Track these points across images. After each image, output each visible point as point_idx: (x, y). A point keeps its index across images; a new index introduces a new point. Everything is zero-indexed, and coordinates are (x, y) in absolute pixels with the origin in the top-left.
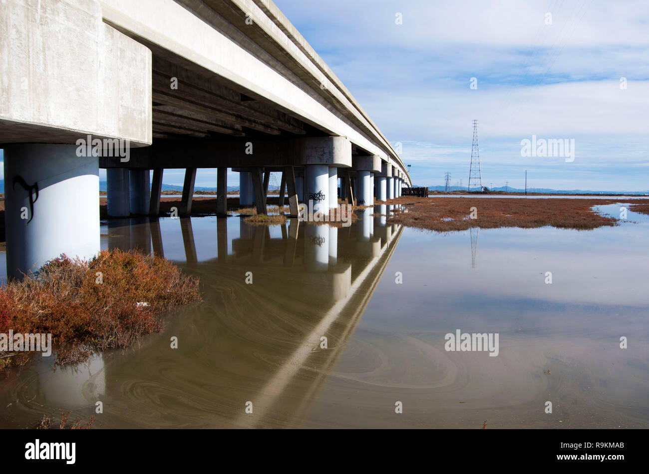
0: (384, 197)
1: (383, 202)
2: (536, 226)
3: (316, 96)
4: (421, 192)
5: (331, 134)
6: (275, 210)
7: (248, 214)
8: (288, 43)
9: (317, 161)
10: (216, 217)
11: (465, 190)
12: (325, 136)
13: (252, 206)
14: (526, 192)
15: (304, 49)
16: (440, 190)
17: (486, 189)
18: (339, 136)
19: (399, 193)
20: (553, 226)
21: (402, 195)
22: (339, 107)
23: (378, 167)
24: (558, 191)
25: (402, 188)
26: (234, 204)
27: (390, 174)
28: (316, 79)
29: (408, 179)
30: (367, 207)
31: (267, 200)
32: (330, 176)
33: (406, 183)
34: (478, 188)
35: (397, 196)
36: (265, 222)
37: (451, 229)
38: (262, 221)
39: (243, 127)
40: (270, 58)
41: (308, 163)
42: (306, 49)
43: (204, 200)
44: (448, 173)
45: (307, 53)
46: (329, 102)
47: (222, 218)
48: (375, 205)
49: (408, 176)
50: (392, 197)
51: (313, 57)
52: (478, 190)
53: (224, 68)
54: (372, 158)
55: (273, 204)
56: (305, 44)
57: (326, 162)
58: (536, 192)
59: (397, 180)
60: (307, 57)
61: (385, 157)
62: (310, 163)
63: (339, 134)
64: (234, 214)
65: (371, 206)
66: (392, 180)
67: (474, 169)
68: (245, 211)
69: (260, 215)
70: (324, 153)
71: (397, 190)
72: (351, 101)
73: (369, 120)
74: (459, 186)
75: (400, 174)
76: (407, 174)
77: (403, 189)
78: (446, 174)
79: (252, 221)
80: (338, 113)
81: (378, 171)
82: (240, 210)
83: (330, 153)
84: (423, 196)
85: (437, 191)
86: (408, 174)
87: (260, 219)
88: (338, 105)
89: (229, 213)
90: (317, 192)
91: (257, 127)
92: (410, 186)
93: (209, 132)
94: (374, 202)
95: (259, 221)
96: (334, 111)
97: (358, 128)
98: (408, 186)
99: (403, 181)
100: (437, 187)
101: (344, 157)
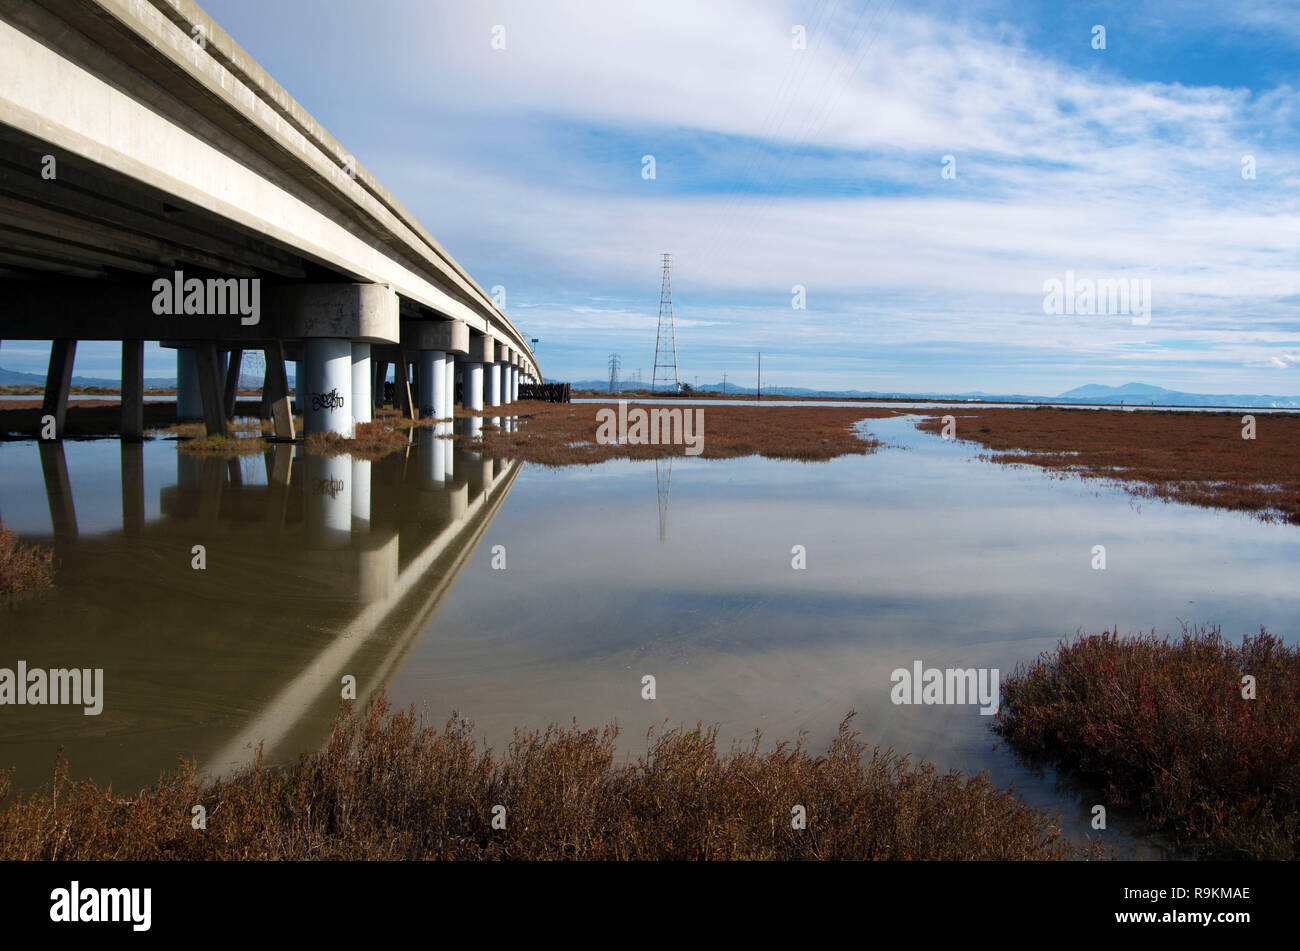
0: (478, 403)
1: (476, 413)
2: (730, 456)
3: (321, 206)
4: (556, 393)
5: (356, 278)
6: (249, 428)
7: (190, 435)
8: (256, 107)
9: (326, 331)
10: (119, 441)
11: (647, 389)
12: (344, 284)
13: (199, 420)
14: (759, 395)
15: (292, 117)
16: (598, 389)
17: (686, 387)
18: (372, 282)
19: (512, 395)
20: (762, 455)
21: (519, 398)
22: (373, 227)
23: (462, 343)
24: (820, 393)
25: (520, 385)
26: (163, 416)
27: (490, 356)
28: (318, 175)
29: (532, 367)
30: (439, 421)
31: (236, 407)
32: (354, 361)
33: (530, 376)
34: (672, 386)
35: (508, 401)
36: (220, 450)
37: (573, 462)
38: (214, 449)
39: (177, 261)
40: (219, 134)
41: (310, 335)
42: (294, 116)
43: (99, 408)
44: (615, 356)
45: (298, 123)
46: (350, 217)
47: (132, 444)
48: (455, 417)
49: (533, 362)
50: (497, 402)
51: (312, 133)
52: (671, 390)
53: (116, 153)
54: (451, 326)
55: (250, 414)
56: (293, 108)
57: (347, 333)
58: (781, 393)
59: (509, 370)
60: (300, 131)
61: (480, 323)
62: (315, 335)
63: (372, 279)
64: (160, 435)
65: (448, 420)
66: (497, 370)
67: (664, 349)
68: (185, 429)
69: (211, 438)
70: (343, 316)
71: (507, 389)
72: (398, 216)
73: (440, 252)
74: (636, 381)
75: (515, 356)
76: (530, 358)
77: (521, 387)
78: (611, 359)
79: (193, 449)
80: (372, 238)
81: (462, 352)
82: (174, 427)
83: (353, 315)
84: (559, 401)
85: (591, 391)
86: (534, 356)
87: (210, 444)
88: (368, 223)
89: (151, 433)
90: (328, 391)
91: (205, 261)
92: (538, 382)
93: (106, 268)
94: (454, 413)
95: (207, 449)
96: (363, 233)
97: (416, 268)
98: (535, 381)
99: (522, 372)
100: (593, 383)
101: (384, 323)
